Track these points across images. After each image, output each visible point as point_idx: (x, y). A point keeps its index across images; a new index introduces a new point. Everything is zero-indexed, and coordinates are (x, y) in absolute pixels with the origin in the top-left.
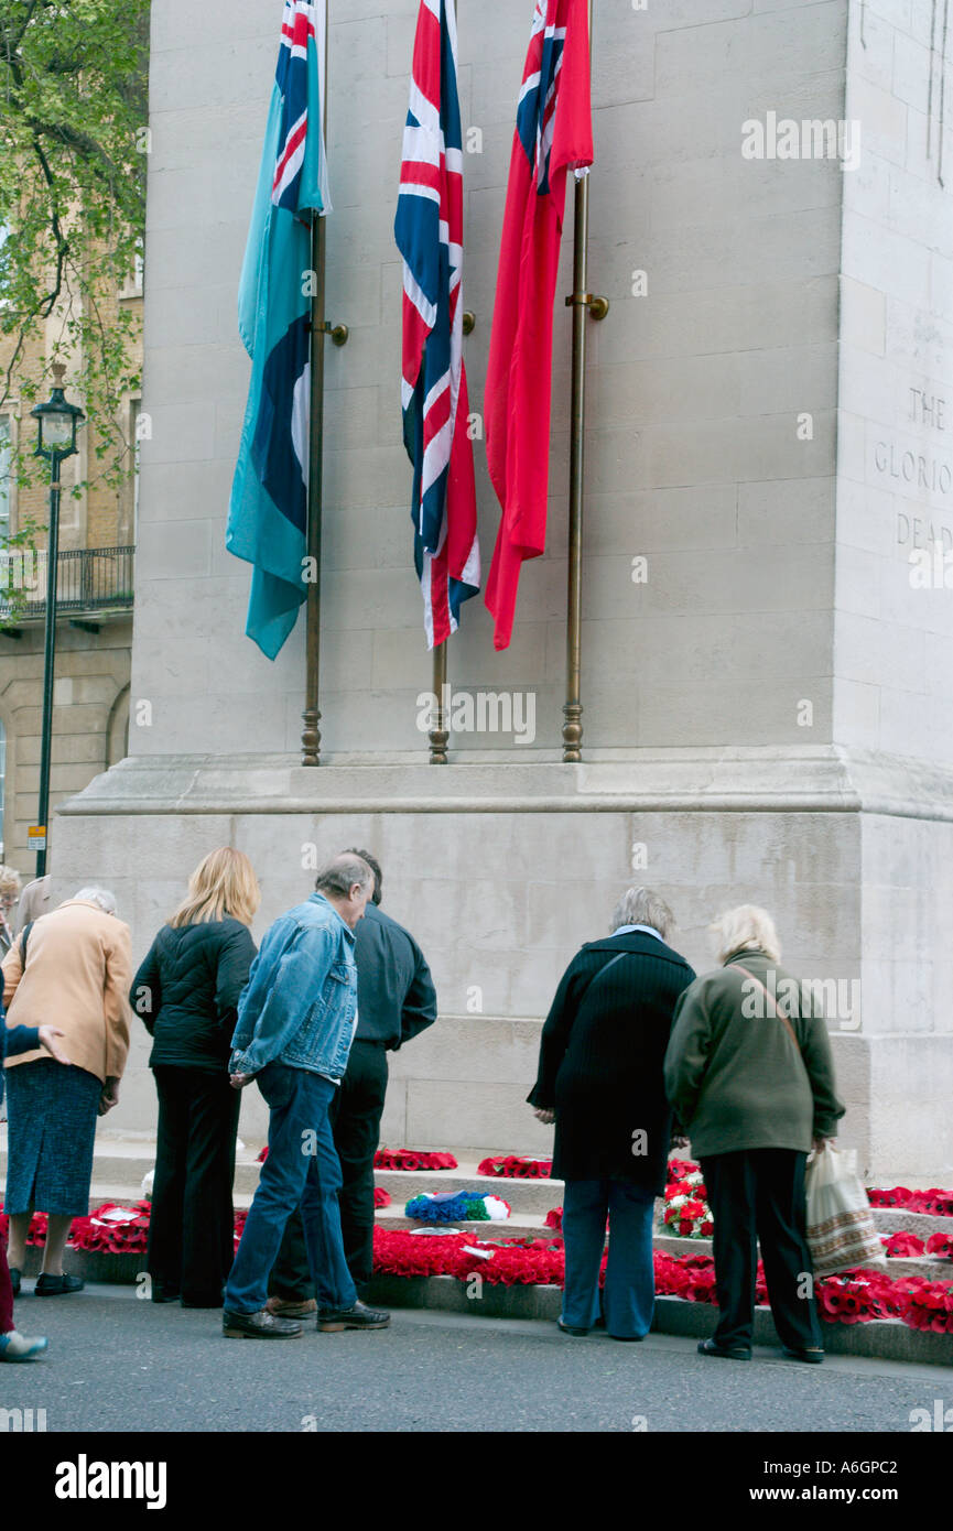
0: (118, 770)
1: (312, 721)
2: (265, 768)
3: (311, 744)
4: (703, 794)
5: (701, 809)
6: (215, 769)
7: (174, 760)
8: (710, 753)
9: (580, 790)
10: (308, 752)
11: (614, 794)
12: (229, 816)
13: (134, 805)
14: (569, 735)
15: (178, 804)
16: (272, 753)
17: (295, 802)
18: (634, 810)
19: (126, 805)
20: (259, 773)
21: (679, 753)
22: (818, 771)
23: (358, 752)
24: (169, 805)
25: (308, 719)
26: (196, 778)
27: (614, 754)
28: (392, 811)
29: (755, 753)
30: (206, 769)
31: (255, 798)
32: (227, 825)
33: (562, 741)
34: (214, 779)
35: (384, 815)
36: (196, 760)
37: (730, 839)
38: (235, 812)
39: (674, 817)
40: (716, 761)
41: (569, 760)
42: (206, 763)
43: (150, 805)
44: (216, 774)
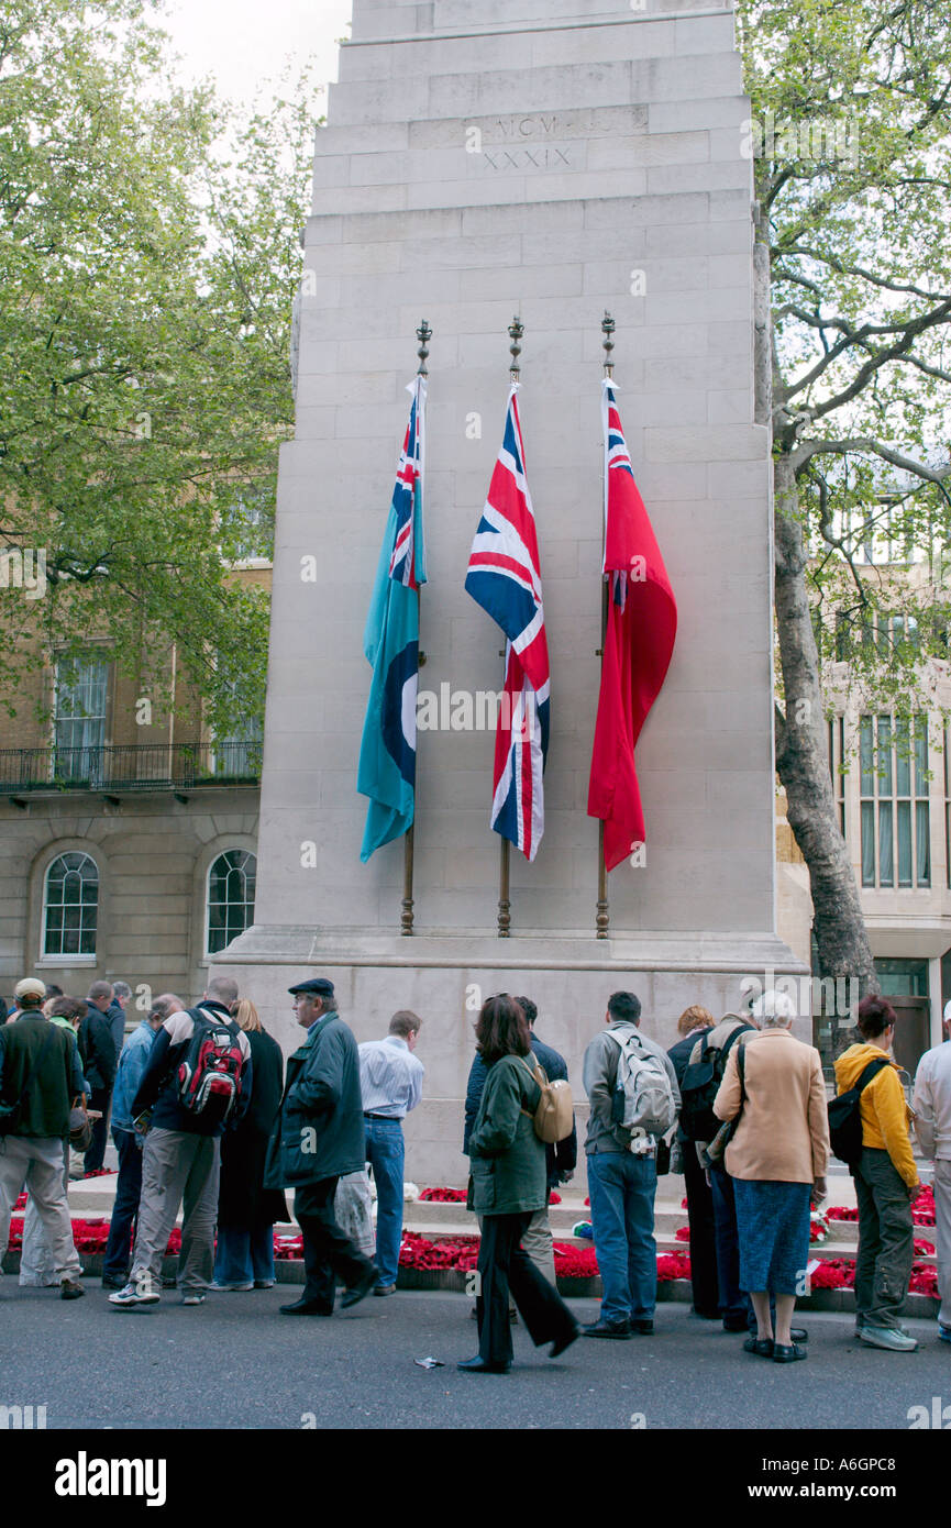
0: (249, 934)
1: (408, 906)
2: (367, 936)
3: (408, 921)
4: (699, 961)
5: (701, 971)
6: (328, 936)
7: (293, 928)
8: (693, 936)
9: (613, 957)
10: (406, 927)
11: (637, 960)
12: (350, 968)
13: (276, 958)
14: (602, 922)
15: (309, 959)
16: (369, 927)
17: (401, 959)
18: (653, 970)
19: (268, 958)
20: (364, 939)
21: (674, 935)
22: (772, 949)
23: (434, 927)
24: (302, 959)
25: (405, 905)
26: (316, 942)
27: (623, 934)
28: (475, 967)
29: (723, 936)
30: (320, 936)
31: (367, 956)
32: (349, 974)
33: (596, 925)
34: (330, 942)
35: (470, 970)
36: (311, 929)
37: (722, 990)
38: (354, 965)
39: (682, 976)
40: (699, 941)
41: (602, 937)
42: (320, 931)
43: (287, 959)
44: (331, 939)
